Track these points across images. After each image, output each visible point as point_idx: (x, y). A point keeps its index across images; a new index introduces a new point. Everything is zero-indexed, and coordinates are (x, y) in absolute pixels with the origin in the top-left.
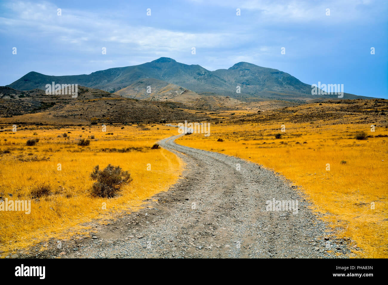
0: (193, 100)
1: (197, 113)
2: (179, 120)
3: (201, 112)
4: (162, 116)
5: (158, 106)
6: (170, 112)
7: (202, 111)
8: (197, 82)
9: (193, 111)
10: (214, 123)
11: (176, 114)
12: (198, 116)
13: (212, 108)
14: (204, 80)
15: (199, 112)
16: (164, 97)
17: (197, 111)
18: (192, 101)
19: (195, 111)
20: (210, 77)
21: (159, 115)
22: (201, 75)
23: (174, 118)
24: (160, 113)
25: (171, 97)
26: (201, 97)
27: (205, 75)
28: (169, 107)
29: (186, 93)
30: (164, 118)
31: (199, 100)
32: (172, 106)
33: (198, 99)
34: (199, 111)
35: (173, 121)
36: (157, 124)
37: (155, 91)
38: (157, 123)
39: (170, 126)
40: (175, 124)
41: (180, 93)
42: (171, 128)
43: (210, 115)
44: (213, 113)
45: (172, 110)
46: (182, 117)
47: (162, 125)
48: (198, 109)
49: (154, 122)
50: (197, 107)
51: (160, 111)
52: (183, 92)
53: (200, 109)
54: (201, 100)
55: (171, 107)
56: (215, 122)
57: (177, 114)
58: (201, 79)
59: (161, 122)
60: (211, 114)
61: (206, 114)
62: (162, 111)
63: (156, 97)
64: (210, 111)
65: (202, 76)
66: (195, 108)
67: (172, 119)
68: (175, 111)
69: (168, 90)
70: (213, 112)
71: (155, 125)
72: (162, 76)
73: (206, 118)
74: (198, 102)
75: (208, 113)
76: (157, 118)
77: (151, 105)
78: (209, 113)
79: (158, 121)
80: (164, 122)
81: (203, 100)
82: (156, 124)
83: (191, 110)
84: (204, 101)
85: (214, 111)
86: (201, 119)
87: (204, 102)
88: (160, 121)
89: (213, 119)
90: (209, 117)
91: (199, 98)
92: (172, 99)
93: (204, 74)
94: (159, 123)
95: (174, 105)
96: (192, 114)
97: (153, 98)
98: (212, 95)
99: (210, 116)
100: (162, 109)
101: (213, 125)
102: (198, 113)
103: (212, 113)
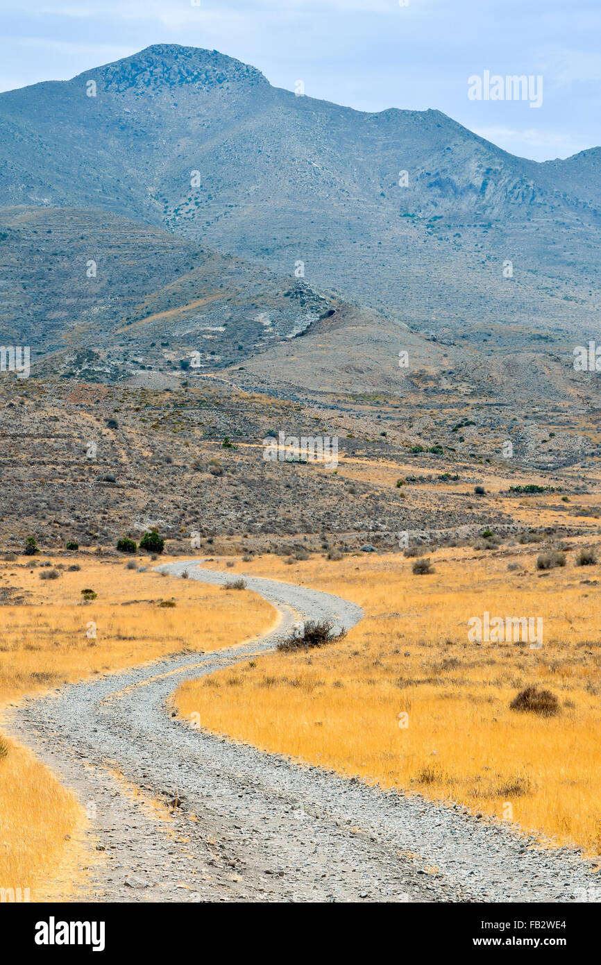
0: (388, 381)
1: (412, 480)
2: (265, 530)
3: (443, 479)
4: (141, 497)
5: (112, 424)
6: (197, 468)
7: (449, 469)
8: (420, 244)
9: (382, 464)
10: (529, 562)
11: (242, 487)
12: (418, 505)
13: (531, 446)
14: (479, 232)
15: (429, 479)
16: (170, 355)
17: (409, 470)
18: (377, 394)
19: (393, 465)
20: (525, 209)
21: (113, 493)
22: (458, 193)
23: (232, 515)
24: (122, 473)
25: (217, 358)
26: (448, 365)
27: (490, 188)
28: (198, 433)
29: (332, 328)
30: (150, 510)
31: (431, 384)
32: (221, 421)
33: (422, 376)
34: (425, 472)
35: (221, 540)
36: (93, 561)
37: (95, 310)
38: (93, 549)
39: (185, 576)
40: (230, 565)
41: (291, 325)
42: (190, 592)
43: (506, 502)
44: (533, 490)
45: (221, 456)
46: (295, 513)
47: (131, 567)
48: (417, 451)
49: (73, 547)
50: (416, 441)
51: (124, 459)
52: (312, 317)
53: (436, 451)
54: (446, 384)
55: (210, 435)
56: (536, 557)
57: (250, 484)
58: (454, 222)
59: (126, 547)
60: (516, 491)
61: (480, 492)
62: (139, 463)
63: (103, 356)
64: (512, 468)
65: (467, 203)
66: (398, 441)
67: (217, 523)
68: (238, 459)
69: (200, 302)
70: (538, 481)
71: (75, 568)
72: (158, 196)
73: (482, 520)
74: (421, 399)
75: (496, 484)
76: (99, 517)
77: (57, 413)
78: (507, 484)
79: (106, 538)
80: (153, 546)
81: (464, 388)
82: (79, 562)
83: (369, 456)
84: (473, 394)
85: (543, 469)
86: (439, 533)
87: (472, 401)
88: (118, 534)
89: (530, 536)
90: (499, 518)
91: (432, 370)
92: (223, 375)
93: (478, 181)
94: (112, 548)
95: (234, 415)
96: (367, 487)
97: (78, 363)
98: (535, 345)
99: (510, 506)
100: (138, 443)
101: (518, 581)
102: (422, 480)
103: (524, 484)
